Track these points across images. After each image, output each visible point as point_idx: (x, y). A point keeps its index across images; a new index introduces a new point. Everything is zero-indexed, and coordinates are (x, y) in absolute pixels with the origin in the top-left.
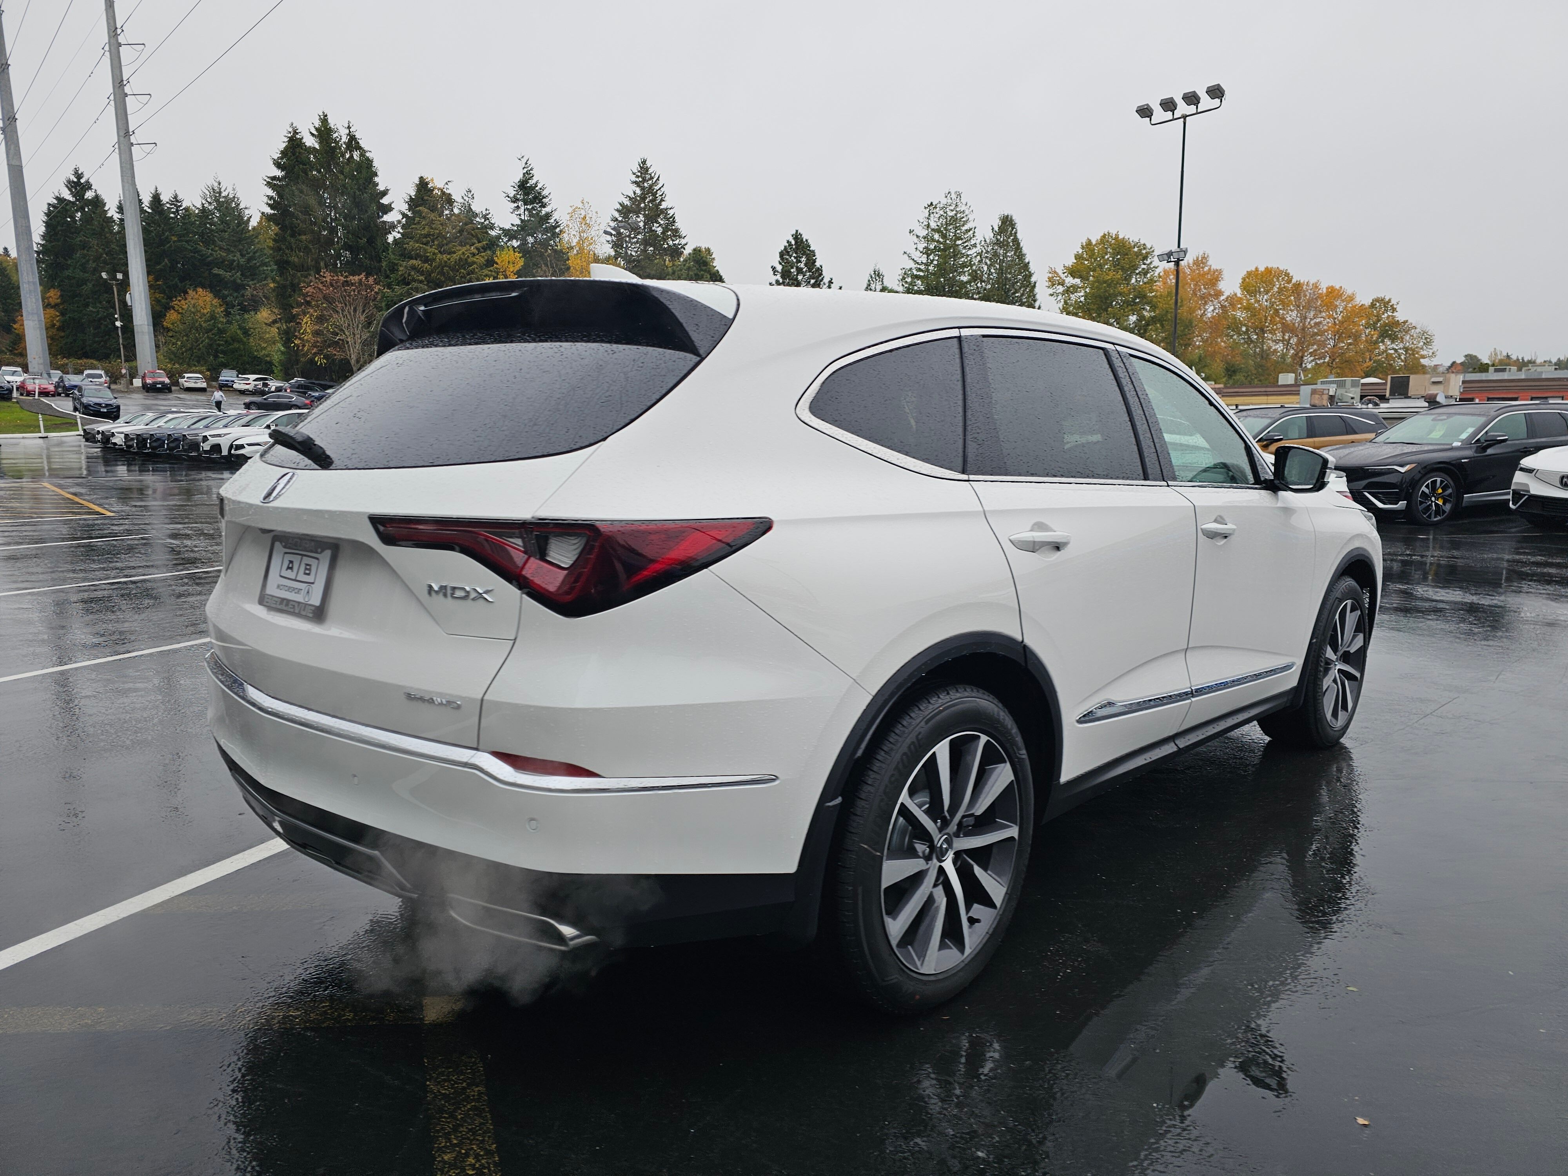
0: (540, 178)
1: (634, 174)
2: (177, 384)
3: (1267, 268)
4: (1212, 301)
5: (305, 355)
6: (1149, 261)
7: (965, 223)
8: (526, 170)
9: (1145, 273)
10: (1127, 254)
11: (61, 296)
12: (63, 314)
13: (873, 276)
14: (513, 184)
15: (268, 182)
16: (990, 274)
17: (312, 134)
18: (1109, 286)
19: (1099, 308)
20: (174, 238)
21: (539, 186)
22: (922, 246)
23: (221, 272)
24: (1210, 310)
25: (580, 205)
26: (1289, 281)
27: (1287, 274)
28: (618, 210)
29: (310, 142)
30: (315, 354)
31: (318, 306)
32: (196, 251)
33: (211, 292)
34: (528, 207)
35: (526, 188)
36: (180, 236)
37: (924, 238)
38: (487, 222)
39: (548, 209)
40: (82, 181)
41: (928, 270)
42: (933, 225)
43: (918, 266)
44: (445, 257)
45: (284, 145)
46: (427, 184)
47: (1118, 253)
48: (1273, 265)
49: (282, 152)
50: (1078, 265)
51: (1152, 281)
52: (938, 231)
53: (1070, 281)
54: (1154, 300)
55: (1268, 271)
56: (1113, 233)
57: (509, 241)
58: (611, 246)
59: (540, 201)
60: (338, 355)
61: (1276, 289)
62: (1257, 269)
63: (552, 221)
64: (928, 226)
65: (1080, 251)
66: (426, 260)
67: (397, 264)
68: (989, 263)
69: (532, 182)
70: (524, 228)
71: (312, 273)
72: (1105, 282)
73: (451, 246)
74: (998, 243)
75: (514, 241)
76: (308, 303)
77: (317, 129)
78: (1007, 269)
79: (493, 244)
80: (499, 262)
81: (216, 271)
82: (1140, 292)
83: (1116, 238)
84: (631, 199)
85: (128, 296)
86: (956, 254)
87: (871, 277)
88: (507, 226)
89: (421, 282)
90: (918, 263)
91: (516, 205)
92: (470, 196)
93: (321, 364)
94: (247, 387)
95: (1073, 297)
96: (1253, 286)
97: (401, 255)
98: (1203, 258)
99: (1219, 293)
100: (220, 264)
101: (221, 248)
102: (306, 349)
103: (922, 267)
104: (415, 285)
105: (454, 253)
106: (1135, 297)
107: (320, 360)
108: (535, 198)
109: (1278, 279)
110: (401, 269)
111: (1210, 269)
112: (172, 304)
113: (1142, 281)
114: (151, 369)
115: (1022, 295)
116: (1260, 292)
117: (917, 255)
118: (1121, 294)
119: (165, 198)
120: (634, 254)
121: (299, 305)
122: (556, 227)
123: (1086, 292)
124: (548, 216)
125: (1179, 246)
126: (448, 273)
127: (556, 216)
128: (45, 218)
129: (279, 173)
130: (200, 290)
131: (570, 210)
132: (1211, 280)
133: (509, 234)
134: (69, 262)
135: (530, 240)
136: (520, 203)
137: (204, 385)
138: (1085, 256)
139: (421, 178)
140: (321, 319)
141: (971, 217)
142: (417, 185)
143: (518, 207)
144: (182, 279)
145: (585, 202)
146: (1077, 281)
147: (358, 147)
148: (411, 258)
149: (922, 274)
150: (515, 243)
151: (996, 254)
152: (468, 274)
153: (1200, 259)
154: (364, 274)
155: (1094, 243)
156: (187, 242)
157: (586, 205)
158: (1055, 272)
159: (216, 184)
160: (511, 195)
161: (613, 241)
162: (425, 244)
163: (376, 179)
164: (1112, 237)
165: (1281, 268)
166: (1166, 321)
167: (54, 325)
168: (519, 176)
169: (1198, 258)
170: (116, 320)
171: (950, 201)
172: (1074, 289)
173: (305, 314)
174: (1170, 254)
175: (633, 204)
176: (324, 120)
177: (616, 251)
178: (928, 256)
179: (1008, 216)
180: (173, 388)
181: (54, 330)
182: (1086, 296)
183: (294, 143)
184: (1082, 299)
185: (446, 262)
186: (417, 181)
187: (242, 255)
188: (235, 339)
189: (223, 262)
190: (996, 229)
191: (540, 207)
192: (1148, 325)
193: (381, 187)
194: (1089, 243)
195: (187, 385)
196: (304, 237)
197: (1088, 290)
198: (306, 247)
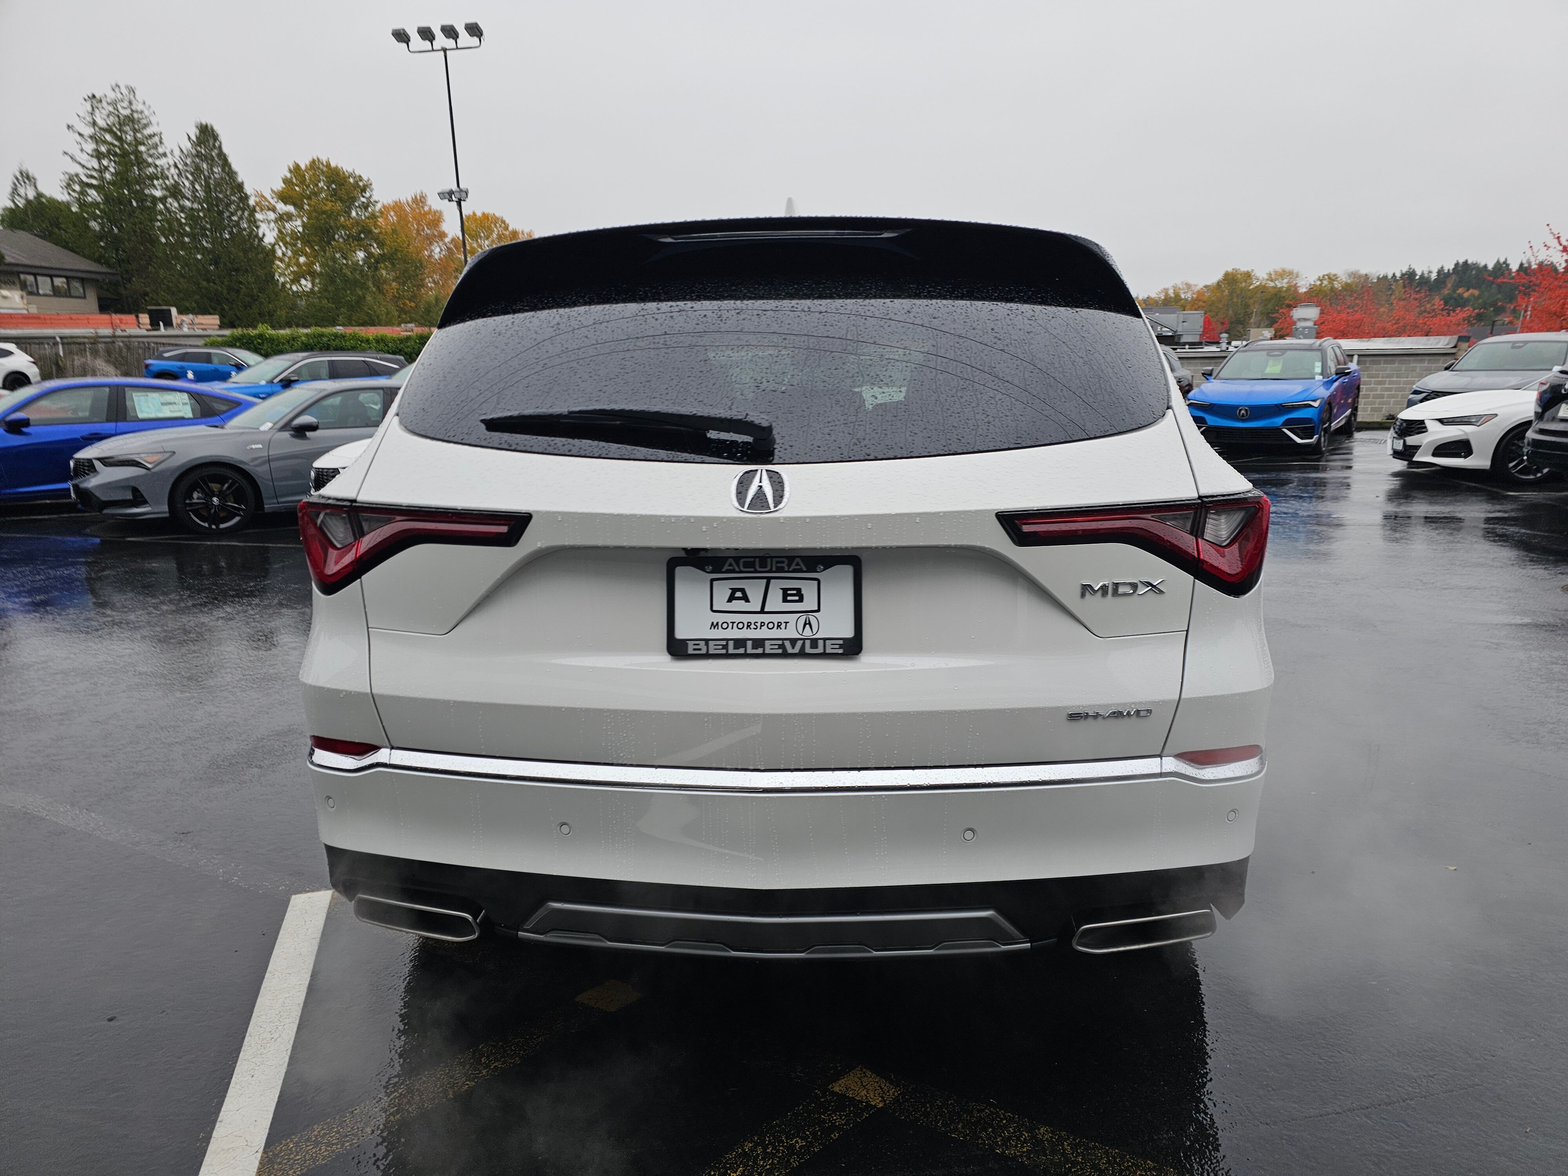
3: (484, 214)
4: (437, 242)
6: (368, 195)
7: (146, 126)
9: (366, 207)
10: (343, 184)
13: (20, 178)
16: (194, 190)
18: (329, 217)
19: (322, 240)
22: (90, 147)
24: (437, 251)
26: (506, 228)
27: (503, 222)
37: (91, 137)
41: (102, 178)
42: (101, 123)
43: (89, 172)
47: (333, 182)
48: (489, 211)
50: (288, 190)
51: (373, 216)
52: (109, 130)
53: (281, 207)
54: (381, 236)
55: (485, 216)
56: (324, 159)
61: (495, 236)
62: (474, 214)
64: (94, 124)
65: (289, 175)
68: (190, 177)
72: (324, 212)
74: (198, 155)
78: (215, 186)
82: (364, 226)
83: (328, 165)
86: (141, 162)
87: (17, 179)
90: (88, 169)
95: (287, 225)
96: (474, 231)
98: (422, 197)
99: (443, 235)
103: (95, 174)
106: (361, 232)
109: (495, 225)
111: (430, 209)
113: (364, 215)
115: (241, 218)
116: (481, 237)
117: (84, 158)
118: (344, 227)
123: (303, 221)
125: (458, 186)
132: (433, 221)
138: (294, 181)
141: (153, 120)
146: (290, 208)
149: (94, 182)
151: (198, 168)
153: (418, 197)
155: (303, 167)
158: (263, 196)
164: (322, 164)
165: (497, 215)
166: (396, 259)
169: (416, 197)
171: (119, 96)
172: (289, 217)
174: (451, 193)
178: (99, 159)
179: (206, 126)
182: (304, 226)
184: (300, 229)
190: (194, 138)
192: (377, 262)
194: (297, 167)
197: (305, 219)
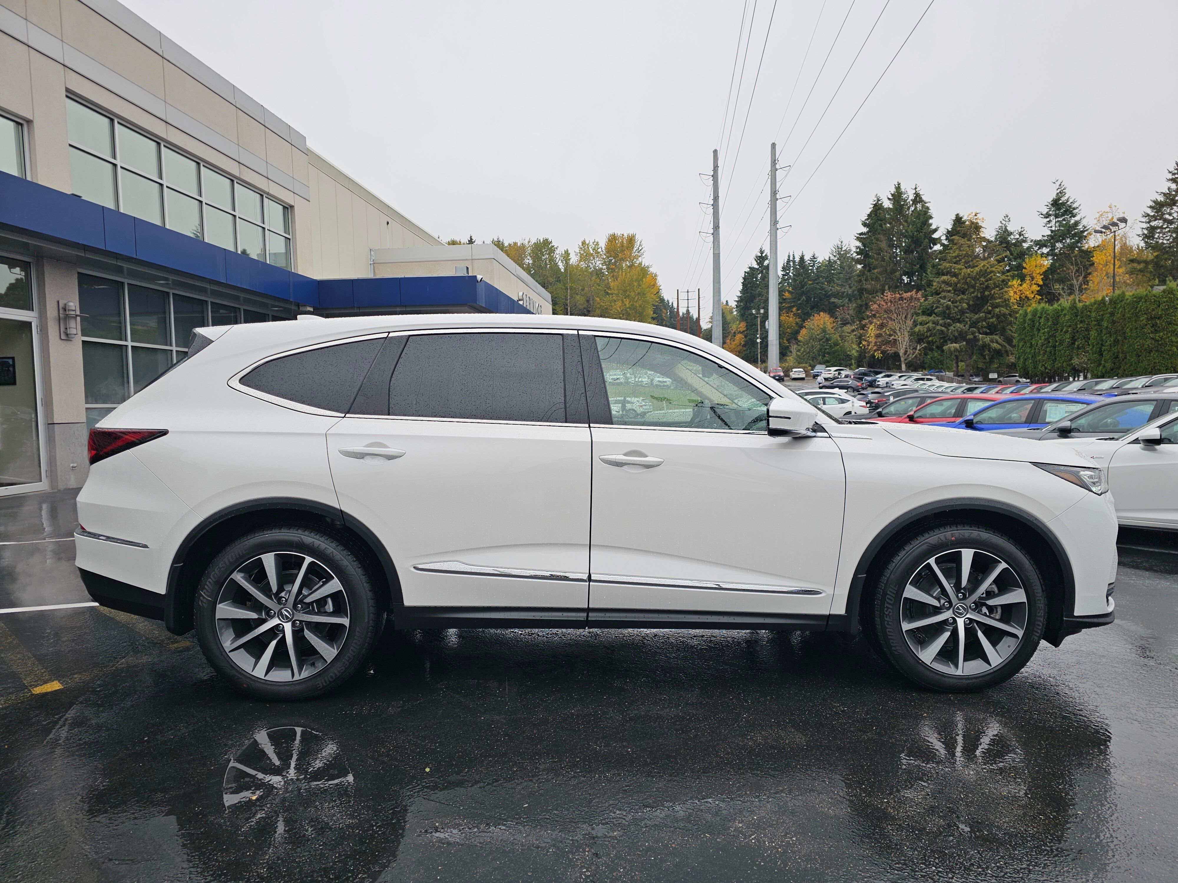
0: (1071, 195)
1: (1170, 172)
2: (788, 376)
5: (869, 352)
8: (1059, 190)
11: (747, 326)
12: (746, 337)
14: (1047, 204)
15: (858, 237)
17: (889, 199)
20: (810, 282)
21: (1071, 201)
23: (836, 300)
25: (1108, 210)
28: (1151, 207)
29: (887, 204)
30: (875, 351)
31: (880, 317)
32: (822, 289)
33: (829, 314)
34: (1059, 219)
35: (1058, 205)
36: (814, 280)
38: (1022, 237)
39: (1077, 218)
40: (764, 255)
44: (969, 270)
45: (870, 210)
46: (961, 218)
49: (869, 215)
57: (1039, 248)
58: (1141, 238)
59: (1071, 213)
60: (891, 350)
63: (1080, 227)
66: (955, 275)
67: (932, 281)
69: (1063, 199)
70: (1055, 237)
71: (879, 294)
73: (975, 261)
75: (1044, 248)
76: (874, 316)
77: (892, 195)
79: (1022, 255)
80: (1027, 267)
81: (833, 300)
84: (1165, 194)
85: (767, 322)
88: (1039, 238)
89: (949, 291)
91: (1048, 220)
92: (1007, 220)
93: (878, 357)
94: (829, 376)
97: (936, 274)
100: (836, 295)
101: (838, 285)
102: (870, 348)
104: (943, 294)
105: (977, 266)
107: (878, 355)
108: (1066, 211)
110: (935, 284)
112: (804, 325)
114: (775, 367)
119: (807, 258)
120: (1165, 242)
121: (868, 317)
122: (1083, 232)
124: (1077, 223)
126: (970, 282)
127: (1084, 222)
128: (742, 281)
129: (865, 230)
130: (822, 313)
131: (1097, 215)
133: (1041, 244)
134: (752, 305)
135: (1059, 245)
136: (1052, 218)
137: (804, 376)
139: (957, 215)
140: (882, 326)
142: (954, 221)
143: (1049, 222)
144: (811, 309)
145: (1112, 206)
147: (921, 201)
148: (943, 274)
150: (1045, 250)
152: (987, 281)
154: (915, 290)
156: (817, 283)
157: (1114, 208)
159: (840, 243)
160: (1044, 213)
161: (1144, 234)
162: (955, 263)
163: (931, 221)
167: (740, 344)
168: (1054, 196)
170: (758, 338)
173: (871, 323)
175: (1168, 198)
176: (898, 188)
177: (1146, 242)
180: (785, 378)
181: (741, 347)
183: (877, 207)
185: (969, 274)
186: (954, 218)
187: (850, 287)
188: (836, 344)
189: (838, 294)
191: (1071, 217)
193: (933, 227)
195: (794, 376)
196: (876, 271)
198: (876, 277)
